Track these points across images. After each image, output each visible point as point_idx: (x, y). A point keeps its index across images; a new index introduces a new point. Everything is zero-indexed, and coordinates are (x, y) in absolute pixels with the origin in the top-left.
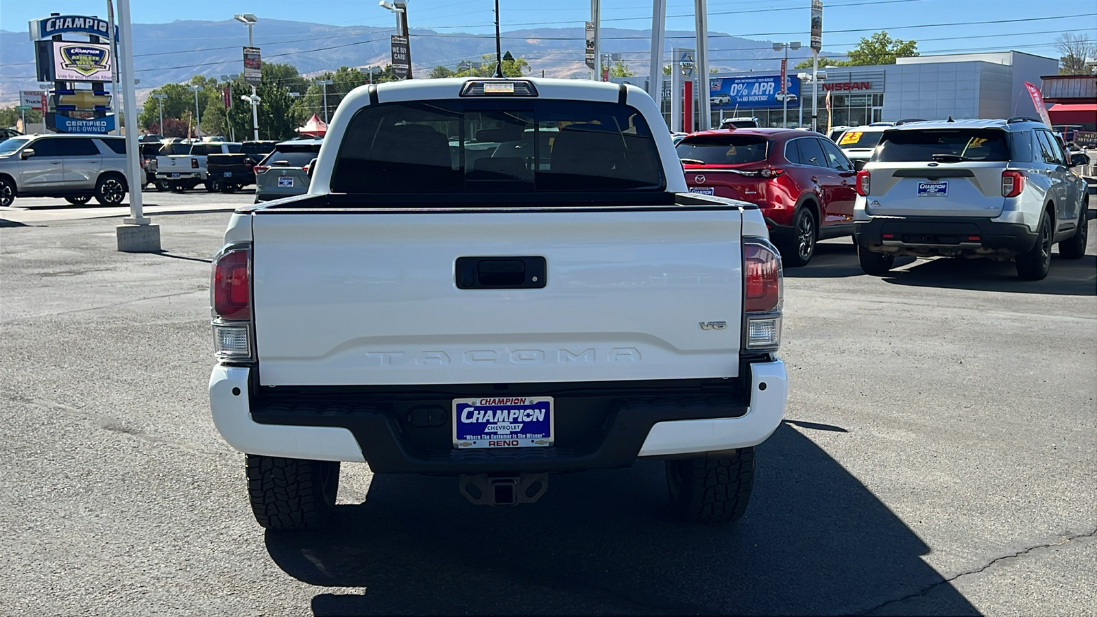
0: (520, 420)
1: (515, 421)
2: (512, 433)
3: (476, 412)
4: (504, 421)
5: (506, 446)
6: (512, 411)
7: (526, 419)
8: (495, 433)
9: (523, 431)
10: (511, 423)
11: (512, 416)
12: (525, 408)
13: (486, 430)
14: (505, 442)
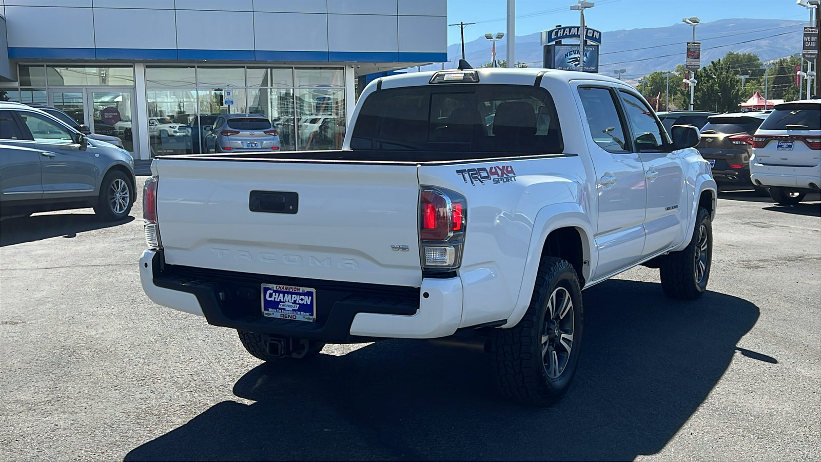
0: (297, 302)
1: (295, 302)
2: (293, 310)
3: (274, 294)
4: (289, 302)
5: (290, 318)
6: (293, 296)
7: (301, 302)
8: (284, 309)
9: (299, 310)
10: (293, 303)
11: (293, 299)
12: (300, 294)
13: (279, 307)
14: (289, 316)
